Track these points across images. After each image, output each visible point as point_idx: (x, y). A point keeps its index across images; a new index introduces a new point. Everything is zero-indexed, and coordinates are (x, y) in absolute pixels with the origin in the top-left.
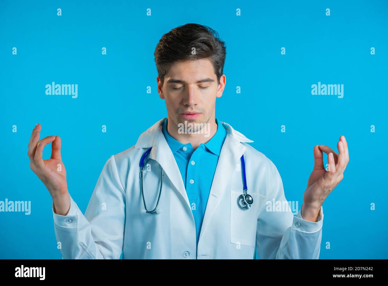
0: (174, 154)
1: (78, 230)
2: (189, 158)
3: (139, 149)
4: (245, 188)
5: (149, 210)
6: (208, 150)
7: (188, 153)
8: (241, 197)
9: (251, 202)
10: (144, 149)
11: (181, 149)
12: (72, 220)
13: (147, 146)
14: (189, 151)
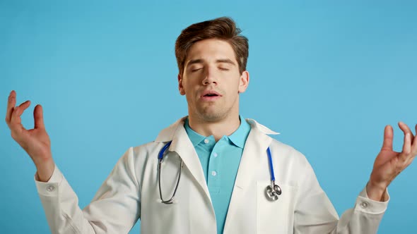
0: (196, 147)
1: (60, 199)
2: (211, 150)
3: (159, 143)
4: (273, 178)
5: (165, 200)
6: (232, 143)
7: (210, 146)
8: (269, 188)
9: (279, 193)
10: (164, 143)
11: (203, 142)
12: (53, 188)
13: (167, 140)
14: (211, 144)
